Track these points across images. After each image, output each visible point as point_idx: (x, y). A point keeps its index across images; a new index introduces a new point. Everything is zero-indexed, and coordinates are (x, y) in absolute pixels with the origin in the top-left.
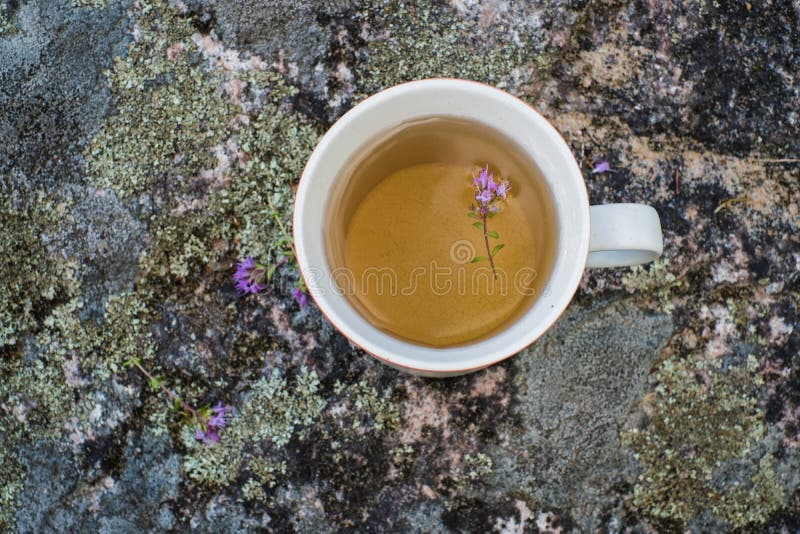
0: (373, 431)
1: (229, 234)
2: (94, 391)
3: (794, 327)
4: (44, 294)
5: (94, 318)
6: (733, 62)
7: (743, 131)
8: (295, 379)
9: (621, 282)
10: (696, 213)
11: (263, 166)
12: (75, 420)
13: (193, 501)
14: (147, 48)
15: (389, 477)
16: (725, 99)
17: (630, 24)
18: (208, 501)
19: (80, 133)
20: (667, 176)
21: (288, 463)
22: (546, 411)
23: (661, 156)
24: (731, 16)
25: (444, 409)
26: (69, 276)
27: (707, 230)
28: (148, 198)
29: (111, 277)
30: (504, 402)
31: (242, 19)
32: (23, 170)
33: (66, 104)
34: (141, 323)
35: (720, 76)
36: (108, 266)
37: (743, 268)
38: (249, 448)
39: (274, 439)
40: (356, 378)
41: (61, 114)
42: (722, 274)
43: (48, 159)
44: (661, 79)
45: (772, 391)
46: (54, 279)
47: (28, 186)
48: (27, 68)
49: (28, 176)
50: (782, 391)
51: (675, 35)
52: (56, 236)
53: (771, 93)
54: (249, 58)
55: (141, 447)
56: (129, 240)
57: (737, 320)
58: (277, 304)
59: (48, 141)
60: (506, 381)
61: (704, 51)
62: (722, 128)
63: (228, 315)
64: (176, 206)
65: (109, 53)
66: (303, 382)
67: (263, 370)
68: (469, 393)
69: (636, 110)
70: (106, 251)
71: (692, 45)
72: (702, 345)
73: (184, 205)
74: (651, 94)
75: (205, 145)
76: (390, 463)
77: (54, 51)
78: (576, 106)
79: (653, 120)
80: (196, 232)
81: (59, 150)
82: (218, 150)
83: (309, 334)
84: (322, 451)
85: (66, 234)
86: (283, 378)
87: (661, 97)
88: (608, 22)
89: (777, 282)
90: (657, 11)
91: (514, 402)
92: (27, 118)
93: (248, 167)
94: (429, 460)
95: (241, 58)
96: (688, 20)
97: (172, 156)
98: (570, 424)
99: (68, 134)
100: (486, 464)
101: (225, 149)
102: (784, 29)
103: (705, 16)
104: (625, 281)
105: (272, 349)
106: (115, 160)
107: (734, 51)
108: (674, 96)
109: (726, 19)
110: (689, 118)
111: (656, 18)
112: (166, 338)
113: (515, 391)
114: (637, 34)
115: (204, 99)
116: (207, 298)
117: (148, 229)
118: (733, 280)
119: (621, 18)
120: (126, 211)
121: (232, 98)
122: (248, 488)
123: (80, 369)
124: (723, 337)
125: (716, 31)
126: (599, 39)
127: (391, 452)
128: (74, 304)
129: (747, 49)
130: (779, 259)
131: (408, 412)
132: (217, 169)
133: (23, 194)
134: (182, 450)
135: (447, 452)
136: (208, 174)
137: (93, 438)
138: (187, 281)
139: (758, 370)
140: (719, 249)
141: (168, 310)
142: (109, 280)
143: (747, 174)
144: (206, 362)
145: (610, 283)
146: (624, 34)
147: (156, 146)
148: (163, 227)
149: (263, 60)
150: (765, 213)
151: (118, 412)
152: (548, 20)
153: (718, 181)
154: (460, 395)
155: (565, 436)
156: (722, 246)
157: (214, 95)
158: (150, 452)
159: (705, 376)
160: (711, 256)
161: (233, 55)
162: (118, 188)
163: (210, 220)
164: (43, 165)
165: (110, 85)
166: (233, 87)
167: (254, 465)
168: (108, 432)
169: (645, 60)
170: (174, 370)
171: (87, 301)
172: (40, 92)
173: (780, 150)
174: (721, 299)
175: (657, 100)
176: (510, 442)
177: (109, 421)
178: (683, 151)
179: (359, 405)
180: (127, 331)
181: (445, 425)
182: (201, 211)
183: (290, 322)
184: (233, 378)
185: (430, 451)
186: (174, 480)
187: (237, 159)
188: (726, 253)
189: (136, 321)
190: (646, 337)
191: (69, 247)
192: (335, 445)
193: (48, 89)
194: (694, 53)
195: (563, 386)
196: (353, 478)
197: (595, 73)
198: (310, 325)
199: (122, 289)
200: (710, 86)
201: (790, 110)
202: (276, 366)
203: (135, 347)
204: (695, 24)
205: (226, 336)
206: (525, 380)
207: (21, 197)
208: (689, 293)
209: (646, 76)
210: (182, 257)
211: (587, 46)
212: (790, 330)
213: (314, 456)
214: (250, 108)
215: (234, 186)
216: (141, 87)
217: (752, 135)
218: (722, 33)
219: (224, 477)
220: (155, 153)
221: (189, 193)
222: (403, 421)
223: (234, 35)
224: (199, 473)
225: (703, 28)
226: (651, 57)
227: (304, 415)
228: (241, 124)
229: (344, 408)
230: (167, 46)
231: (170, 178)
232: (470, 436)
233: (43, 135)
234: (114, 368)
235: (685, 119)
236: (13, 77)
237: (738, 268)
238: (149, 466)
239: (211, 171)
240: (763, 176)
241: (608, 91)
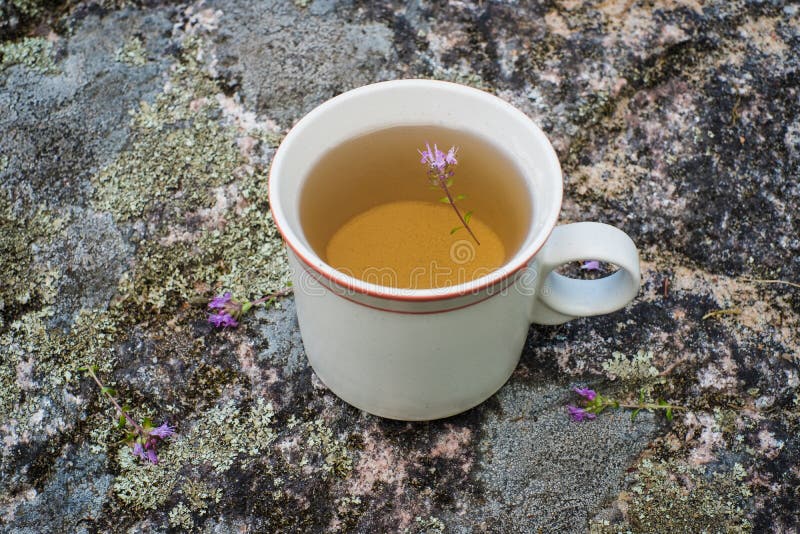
0: (320, 473)
1: (213, 276)
2: (42, 396)
3: (786, 444)
4: (19, 298)
5: (61, 328)
6: (726, 187)
7: (735, 251)
8: (249, 410)
9: (602, 367)
10: (684, 315)
11: (259, 214)
12: (14, 422)
13: (114, 523)
14: (173, 98)
15: (330, 529)
16: (717, 220)
17: (628, 147)
18: (130, 526)
19: (94, 163)
20: (656, 282)
21: (224, 492)
22: (510, 484)
23: (652, 266)
24: (725, 147)
25: (401, 466)
26: (48, 284)
27: (693, 331)
28: (142, 224)
29: (88, 293)
30: (466, 467)
31: (265, 85)
32: (31, 184)
33: (87, 135)
34: (105, 338)
35: (713, 199)
36: (88, 280)
37: (731, 376)
38: (185, 471)
39: (215, 465)
40: (312, 416)
41: (80, 143)
42: (709, 379)
43: (57, 180)
44: (655, 194)
45: (760, 505)
46: (33, 285)
47: (32, 198)
48: (60, 100)
49: (35, 190)
50: (771, 506)
51: (670, 157)
52: (46, 247)
53: (764, 219)
54: (265, 120)
55: (74, 462)
56: (114, 259)
57: (723, 429)
58: (246, 341)
59: (61, 164)
60: (471, 444)
61: (698, 174)
62: (714, 248)
63: (195, 347)
64: (168, 234)
65: (137, 100)
66: (257, 412)
67: (218, 401)
68: (430, 452)
69: (629, 219)
70: (89, 264)
71: (686, 167)
72: (685, 451)
73: (176, 235)
74: (644, 205)
75: (208, 185)
76: (334, 513)
77: (89, 92)
78: (571, 213)
79: (645, 229)
80: (181, 267)
81: (70, 175)
82: (219, 192)
83: (272, 370)
84: (262, 486)
85: (56, 247)
86: (237, 408)
87: (654, 208)
88: (607, 144)
89: (767, 395)
90: (655, 137)
91: (476, 467)
92: (48, 140)
93: (243, 212)
94: (377, 515)
95: (257, 120)
96: (684, 145)
97: (174, 190)
98: (535, 503)
99: (82, 162)
100: (438, 527)
101: (226, 192)
102: (776, 163)
103: (700, 143)
104: (605, 366)
105: (232, 383)
106: (120, 188)
107: (727, 177)
108: (667, 208)
109: (721, 148)
110: (681, 233)
111: (653, 143)
112: (127, 358)
113: (479, 456)
114: (634, 157)
115: (215, 146)
116: (178, 329)
117: (135, 253)
118: (719, 386)
119: (620, 142)
120: (119, 233)
121: (242, 150)
122: (176, 513)
123: (34, 372)
124: (709, 445)
125: (709, 158)
126: (598, 157)
127: (337, 501)
128: (45, 312)
129: (740, 178)
130: (770, 373)
131: (362, 462)
132: (213, 209)
133: (26, 203)
134: (115, 470)
135: (397, 510)
136: (204, 213)
137: (27, 441)
138: (163, 312)
139: (745, 479)
140: (706, 351)
141: (136, 334)
142: (86, 296)
143: (738, 292)
144: (161, 385)
145: (590, 366)
146: (622, 155)
147: (161, 179)
148: (149, 255)
149: (277, 124)
150: (755, 330)
151: (60, 419)
152: (549, 125)
153: (708, 295)
154: (419, 454)
155: (529, 515)
156: (710, 349)
157: (226, 143)
158: (82, 469)
159: (687, 480)
160: (697, 358)
161: (251, 116)
162: (117, 211)
163: (197, 257)
164: (52, 185)
165: (132, 124)
166: (245, 143)
167: (187, 489)
168: (44, 438)
169: (641, 178)
170: (128, 389)
171: (58, 311)
172: (66, 121)
173: (772, 273)
174: (707, 406)
175: (649, 211)
176: (468, 512)
177: (48, 427)
178: (674, 265)
179: (311, 442)
180: (91, 343)
181: (400, 484)
182: (190, 245)
183: (256, 358)
184: (186, 406)
185: (379, 506)
186: (100, 500)
187: (235, 203)
188: (714, 358)
189: (102, 336)
190: (625, 429)
191: (56, 259)
192: (277, 481)
193: (75, 120)
194: (688, 174)
195: (531, 459)
196: (291, 521)
197: (591, 183)
198: (275, 362)
199: (96, 306)
200: (703, 206)
201: (782, 234)
202: (233, 397)
203: (95, 360)
204: (690, 149)
205: (188, 366)
206: (491, 447)
207: (22, 206)
208: (673, 396)
209: (640, 191)
210: (162, 289)
211: (587, 162)
212: (781, 445)
213: (253, 489)
214: (256, 161)
215: (227, 229)
216: (161, 128)
217: (743, 255)
218: (716, 160)
219: (153, 500)
220: (159, 185)
221: (183, 224)
222: (355, 472)
223: (255, 99)
224: (128, 494)
225: (697, 153)
226: (646, 175)
227: (251, 445)
228: (246, 173)
229: (294, 443)
230: (192, 99)
231: (167, 208)
232: (425, 500)
233: (59, 158)
234: (68, 375)
235: (677, 232)
236: (45, 105)
237: (725, 375)
238: (77, 482)
239: (208, 210)
240: (755, 297)
241: (603, 201)
